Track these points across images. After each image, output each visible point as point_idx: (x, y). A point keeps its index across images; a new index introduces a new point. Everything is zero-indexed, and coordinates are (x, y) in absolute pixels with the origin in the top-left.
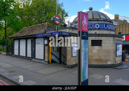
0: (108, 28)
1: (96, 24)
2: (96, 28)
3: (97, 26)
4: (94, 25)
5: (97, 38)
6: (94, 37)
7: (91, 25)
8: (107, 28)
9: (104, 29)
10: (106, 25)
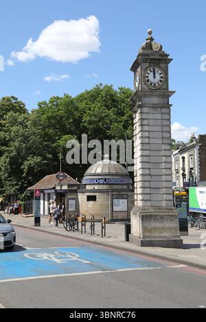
1: (96, 180)
2: (96, 182)
6: (89, 193)
7: (92, 180)
8: (108, 182)
9: (103, 184)
10: (105, 179)
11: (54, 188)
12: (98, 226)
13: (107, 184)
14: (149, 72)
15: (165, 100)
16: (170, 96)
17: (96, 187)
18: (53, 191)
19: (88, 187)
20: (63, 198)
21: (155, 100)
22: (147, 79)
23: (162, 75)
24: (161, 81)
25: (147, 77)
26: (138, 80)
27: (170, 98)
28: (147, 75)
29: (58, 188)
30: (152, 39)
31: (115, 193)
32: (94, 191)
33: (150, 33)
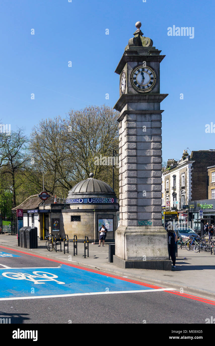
0: (94, 201)
1: (80, 199)
2: (80, 202)
3: (81, 201)
4: (78, 200)
5: (76, 214)
6: (73, 213)
7: (76, 200)
8: (92, 202)
9: (88, 204)
10: (90, 199)
11: (38, 208)
12: (81, 248)
13: (92, 204)
14: (137, 72)
15: (156, 105)
16: (161, 100)
17: (81, 207)
18: (36, 211)
19: (72, 207)
20: (46, 218)
21: (144, 106)
22: (134, 81)
23: (152, 76)
24: (151, 83)
25: (135, 78)
26: (124, 83)
27: (161, 103)
28: (135, 76)
29: (41, 208)
30: (140, 33)
31: (100, 213)
32: (78, 211)
33: (139, 26)
